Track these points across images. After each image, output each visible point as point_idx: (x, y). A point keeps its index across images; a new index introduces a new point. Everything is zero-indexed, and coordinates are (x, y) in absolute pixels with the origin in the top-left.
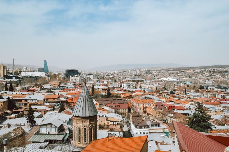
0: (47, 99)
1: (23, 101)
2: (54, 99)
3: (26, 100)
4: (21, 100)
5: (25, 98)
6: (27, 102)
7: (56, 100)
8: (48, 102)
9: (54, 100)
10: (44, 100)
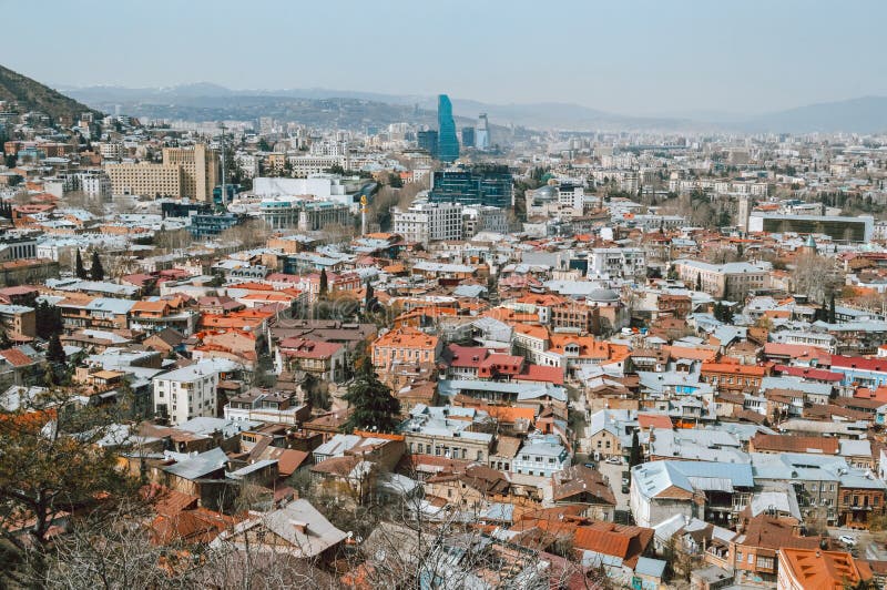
0: (137, 313)
1: (83, 314)
2: (154, 313)
3: (88, 312)
4: (77, 311)
5: (88, 307)
6: (90, 318)
7: (157, 317)
8: (142, 322)
9: (152, 317)
10: (129, 314)
